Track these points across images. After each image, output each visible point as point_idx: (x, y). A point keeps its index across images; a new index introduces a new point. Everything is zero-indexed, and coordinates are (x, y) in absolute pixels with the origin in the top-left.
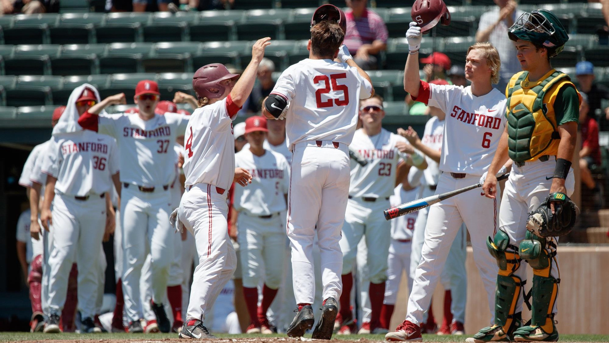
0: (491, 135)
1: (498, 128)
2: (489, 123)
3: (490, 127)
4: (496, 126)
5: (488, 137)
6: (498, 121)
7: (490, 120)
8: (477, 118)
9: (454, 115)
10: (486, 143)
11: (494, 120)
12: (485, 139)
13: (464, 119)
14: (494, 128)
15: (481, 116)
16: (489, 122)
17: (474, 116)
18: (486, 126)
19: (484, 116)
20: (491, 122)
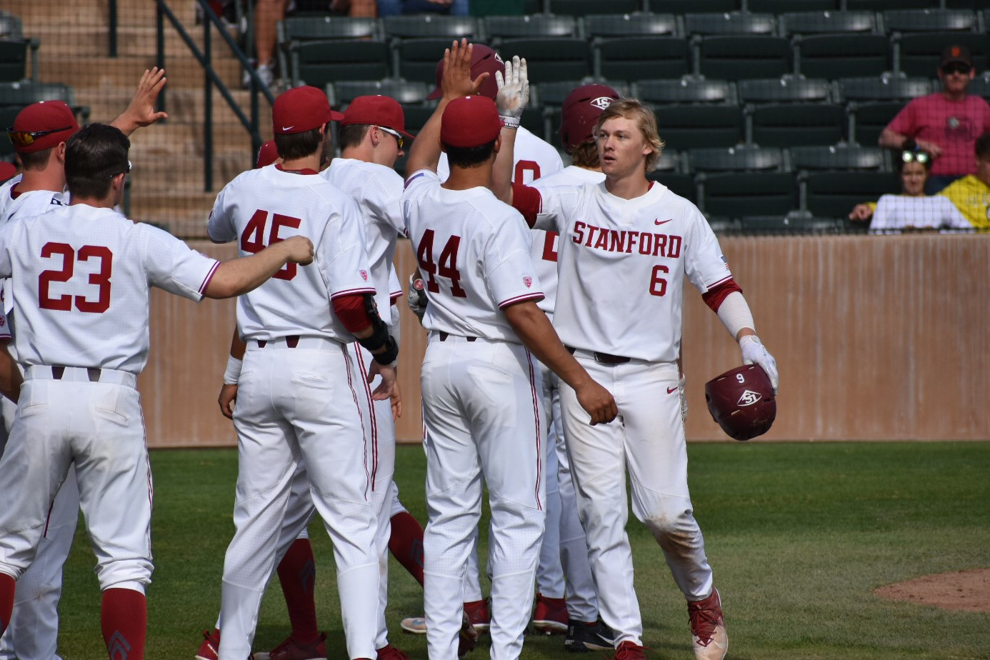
0: (666, 269)
1: (677, 256)
2: (659, 248)
3: (663, 254)
4: (674, 252)
5: (660, 274)
6: (675, 241)
7: (661, 241)
8: (637, 239)
9: (578, 239)
10: (658, 287)
11: (668, 240)
12: (654, 280)
13: (609, 246)
14: (670, 255)
15: (643, 235)
16: (660, 245)
17: (627, 236)
18: (655, 254)
19: (650, 236)
20: (663, 246)
